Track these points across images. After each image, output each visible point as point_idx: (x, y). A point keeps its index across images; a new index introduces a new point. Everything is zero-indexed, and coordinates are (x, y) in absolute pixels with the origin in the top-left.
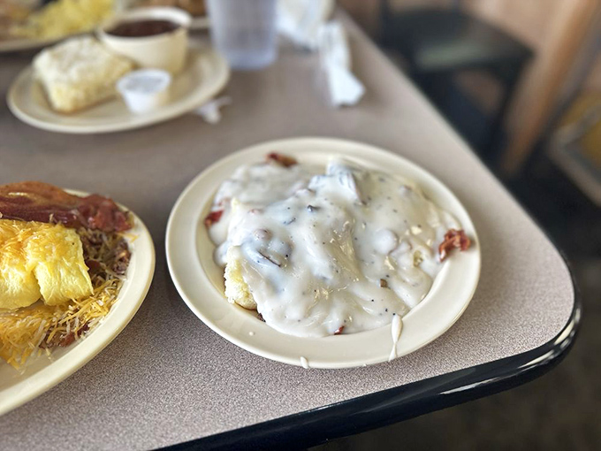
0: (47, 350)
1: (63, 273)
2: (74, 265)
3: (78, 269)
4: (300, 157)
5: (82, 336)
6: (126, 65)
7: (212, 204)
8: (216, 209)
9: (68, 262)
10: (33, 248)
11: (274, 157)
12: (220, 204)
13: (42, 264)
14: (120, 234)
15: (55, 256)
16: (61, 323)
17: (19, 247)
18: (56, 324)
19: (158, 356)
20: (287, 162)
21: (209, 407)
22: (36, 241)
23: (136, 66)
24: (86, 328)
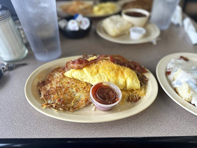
0: (130, 102)
1: (134, 82)
2: (136, 80)
3: (137, 81)
4: (189, 58)
5: (139, 100)
6: (130, 25)
7: (166, 69)
8: (168, 71)
9: (135, 78)
10: (126, 73)
11: (182, 57)
12: (169, 69)
13: (129, 78)
14: (143, 74)
15: (132, 77)
16: (132, 95)
17: (122, 72)
18: (131, 95)
19: (160, 110)
20: (186, 60)
21: (180, 128)
22: (126, 71)
23: (133, 26)
24: (140, 98)
